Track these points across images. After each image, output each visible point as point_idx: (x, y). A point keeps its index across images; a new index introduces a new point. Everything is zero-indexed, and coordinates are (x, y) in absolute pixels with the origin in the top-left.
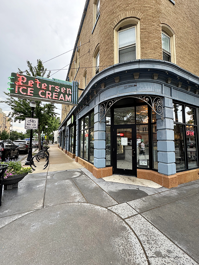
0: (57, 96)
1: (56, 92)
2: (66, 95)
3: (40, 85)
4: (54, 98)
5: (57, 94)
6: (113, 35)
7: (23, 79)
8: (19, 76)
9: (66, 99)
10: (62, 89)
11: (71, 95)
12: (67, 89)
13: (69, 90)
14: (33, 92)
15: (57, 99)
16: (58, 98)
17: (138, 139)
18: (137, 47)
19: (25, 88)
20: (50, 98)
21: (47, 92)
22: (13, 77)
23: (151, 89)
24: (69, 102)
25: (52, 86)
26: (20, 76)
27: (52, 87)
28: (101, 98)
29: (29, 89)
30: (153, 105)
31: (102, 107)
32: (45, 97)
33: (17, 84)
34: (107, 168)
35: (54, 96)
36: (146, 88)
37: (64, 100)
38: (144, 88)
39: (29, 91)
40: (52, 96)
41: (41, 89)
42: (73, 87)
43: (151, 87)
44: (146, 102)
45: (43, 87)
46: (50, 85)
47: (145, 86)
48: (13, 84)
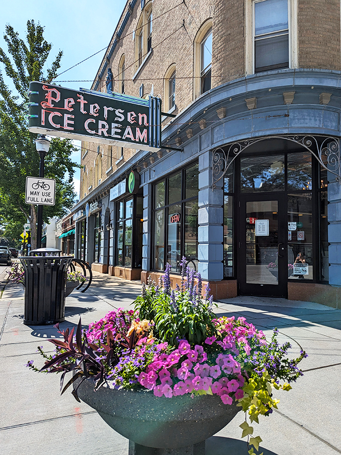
0: (119, 131)
1: (117, 122)
2: (138, 129)
3: (87, 107)
4: (113, 135)
5: (120, 126)
6: (244, 9)
7: (54, 95)
8: (46, 89)
9: (137, 137)
10: (129, 114)
11: (147, 128)
12: (139, 114)
13: (143, 118)
14: (72, 122)
15: (119, 137)
16: (121, 134)
17: (290, 223)
18: (291, 38)
19: (59, 114)
20: (106, 135)
21: (101, 123)
22: (35, 92)
23: (318, 122)
24: (143, 143)
25: (110, 108)
26: (49, 90)
27: (108, 111)
28: (215, 136)
29: (66, 116)
30: (320, 154)
31: (217, 155)
32: (95, 134)
33: (43, 106)
34: (227, 283)
35: (113, 131)
36: (307, 121)
37: (133, 139)
38: (302, 121)
39: (66, 122)
40: (109, 132)
41: (89, 116)
42: (150, 110)
43: (318, 119)
44: (306, 147)
45: (92, 112)
46: (105, 107)
47: (306, 117)
48: (36, 106)
